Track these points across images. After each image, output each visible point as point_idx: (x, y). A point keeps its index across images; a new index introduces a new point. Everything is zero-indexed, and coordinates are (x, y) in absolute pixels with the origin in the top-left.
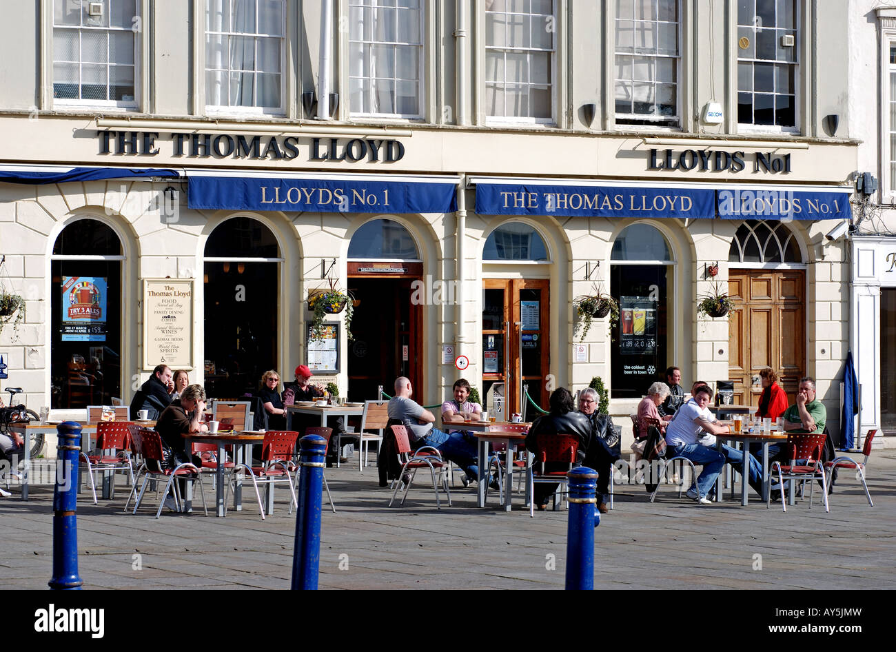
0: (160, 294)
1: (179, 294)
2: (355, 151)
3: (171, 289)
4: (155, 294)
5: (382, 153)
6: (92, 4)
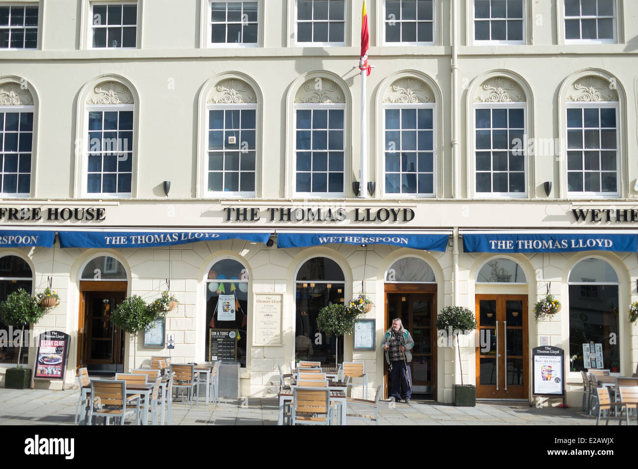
0: (263, 302)
1: (275, 302)
2: (383, 215)
3: (270, 299)
4: (260, 302)
5: (400, 217)
6: (229, 137)
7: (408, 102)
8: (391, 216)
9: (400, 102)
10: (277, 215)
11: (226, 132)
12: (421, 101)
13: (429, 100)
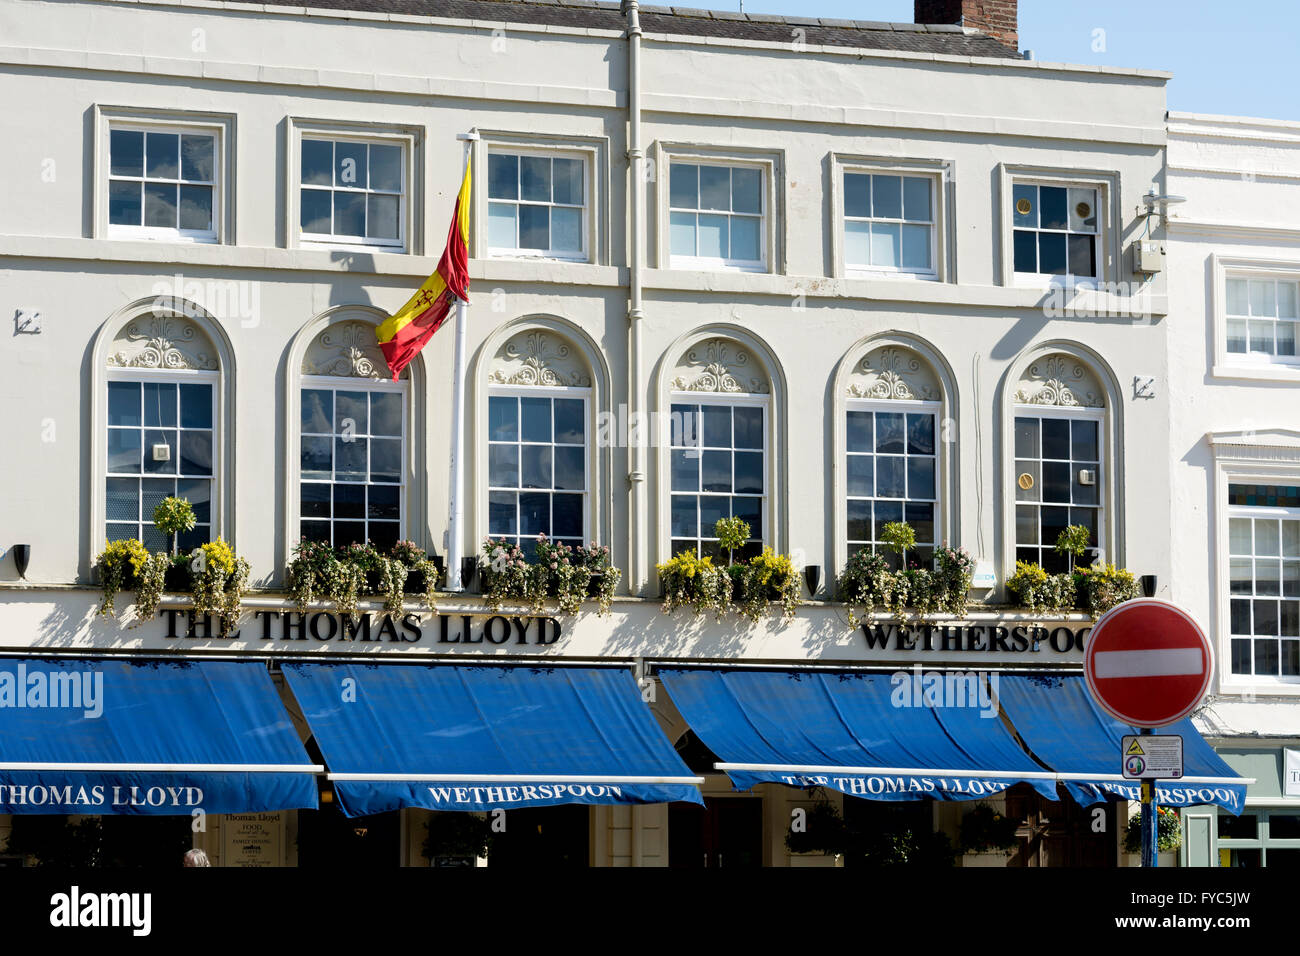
0: (240, 818)
1: (265, 818)
2: (497, 630)
4: (233, 818)
5: (532, 634)
6: (157, 446)
7: (536, 384)
8: (514, 634)
9: (520, 383)
10: (276, 626)
11: (147, 432)
12: (562, 382)
13: (579, 381)
